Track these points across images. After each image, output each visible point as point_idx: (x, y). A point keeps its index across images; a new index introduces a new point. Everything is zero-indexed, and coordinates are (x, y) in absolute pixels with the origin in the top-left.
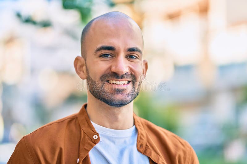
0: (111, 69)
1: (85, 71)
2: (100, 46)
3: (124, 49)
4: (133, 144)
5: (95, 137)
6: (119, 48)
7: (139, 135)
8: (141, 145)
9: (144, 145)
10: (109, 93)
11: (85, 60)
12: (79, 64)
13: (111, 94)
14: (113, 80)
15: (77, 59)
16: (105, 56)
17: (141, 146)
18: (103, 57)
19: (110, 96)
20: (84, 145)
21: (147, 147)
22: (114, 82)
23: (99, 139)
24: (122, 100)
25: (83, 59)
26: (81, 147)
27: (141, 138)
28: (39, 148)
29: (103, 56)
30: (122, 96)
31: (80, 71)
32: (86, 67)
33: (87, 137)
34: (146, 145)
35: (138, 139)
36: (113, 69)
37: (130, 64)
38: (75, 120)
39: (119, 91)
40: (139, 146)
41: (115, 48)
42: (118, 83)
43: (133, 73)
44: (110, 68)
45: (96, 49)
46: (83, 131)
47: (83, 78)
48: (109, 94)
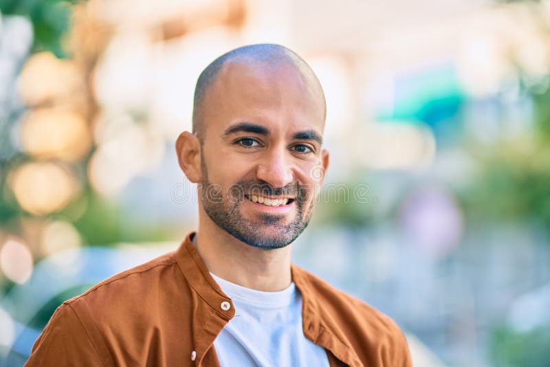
0: (256, 173)
1: (198, 166)
2: (236, 121)
3: (287, 134)
4: (294, 322)
5: (225, 306)
6: (277, 131)
7: (306, 304)
8: (311, 326)
9: (317, 326)
10: (248, 221)
11: (202, 143)
12: (186, 148)
13: (254, 224)
14: (258, 196)
15: (183, 138)
16: (247, 142)
17: (311, 328)
18: (241, 145)
19: (251, 228)
20: (202, 323)
21: (323, 328)
22: (261, 200)
23: (232, 310)
24: (275, 239)
25: (196, 140)
26: (196, 326)
27: (309, 310)
28: (111, 327)
29: (241, 142)
30: (275, 230)
31: (189, 163)
32: (203, 158)
33: (206, 306)
34: (321, 325)
35: (305, 312)
36: (262, 174)
37: (297, 164)
38: (173, 268)
39: (270, 220)
40: (307, 327)
41: (269, 129)
42: (268, 202)
43: (300, 183)
44: (255, 170)
45: (227, 127)
46: (197, 293)
47: (192, 181)
48: (249, 224)
